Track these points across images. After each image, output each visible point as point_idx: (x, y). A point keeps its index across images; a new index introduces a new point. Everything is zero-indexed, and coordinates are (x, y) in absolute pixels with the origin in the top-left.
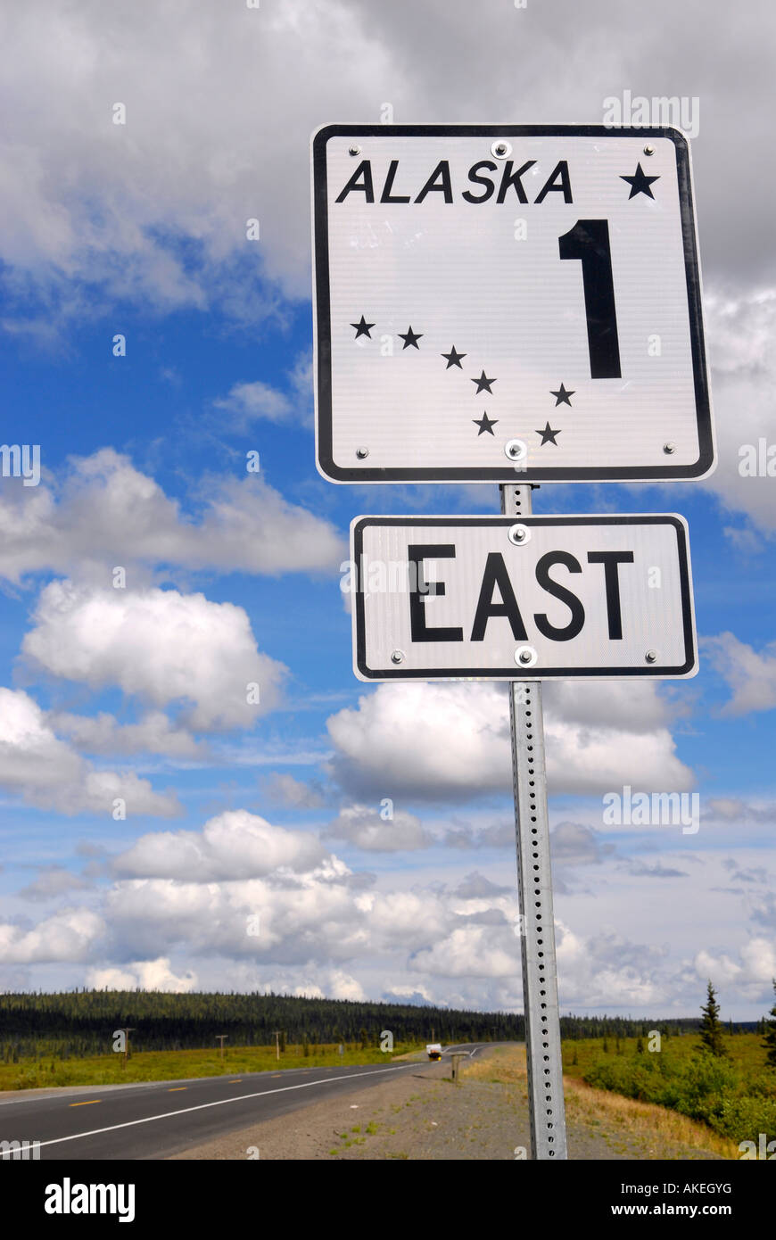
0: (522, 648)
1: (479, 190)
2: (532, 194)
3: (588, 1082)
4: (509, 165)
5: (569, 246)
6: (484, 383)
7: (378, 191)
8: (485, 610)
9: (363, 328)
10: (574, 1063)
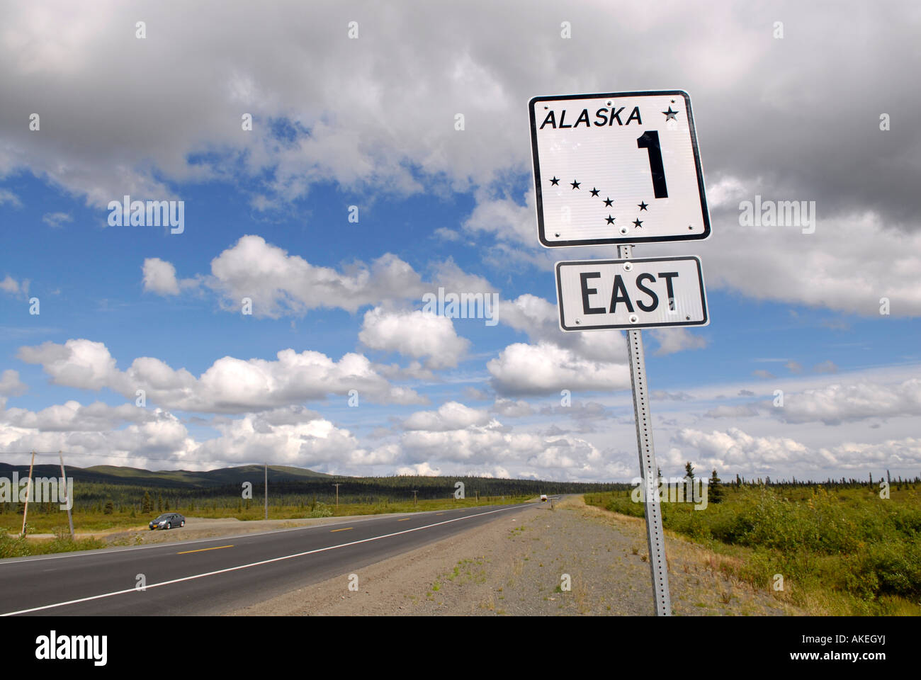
0: (632, 315)
1: (601, 121)
2: (624, 122)
3: (608, 509)
4: (613, 109)
5: (642, 142)
6: (608, 203)
7: (558, 124)
8: (615, 300)
9: (555, 181)
10: (600, 502)
